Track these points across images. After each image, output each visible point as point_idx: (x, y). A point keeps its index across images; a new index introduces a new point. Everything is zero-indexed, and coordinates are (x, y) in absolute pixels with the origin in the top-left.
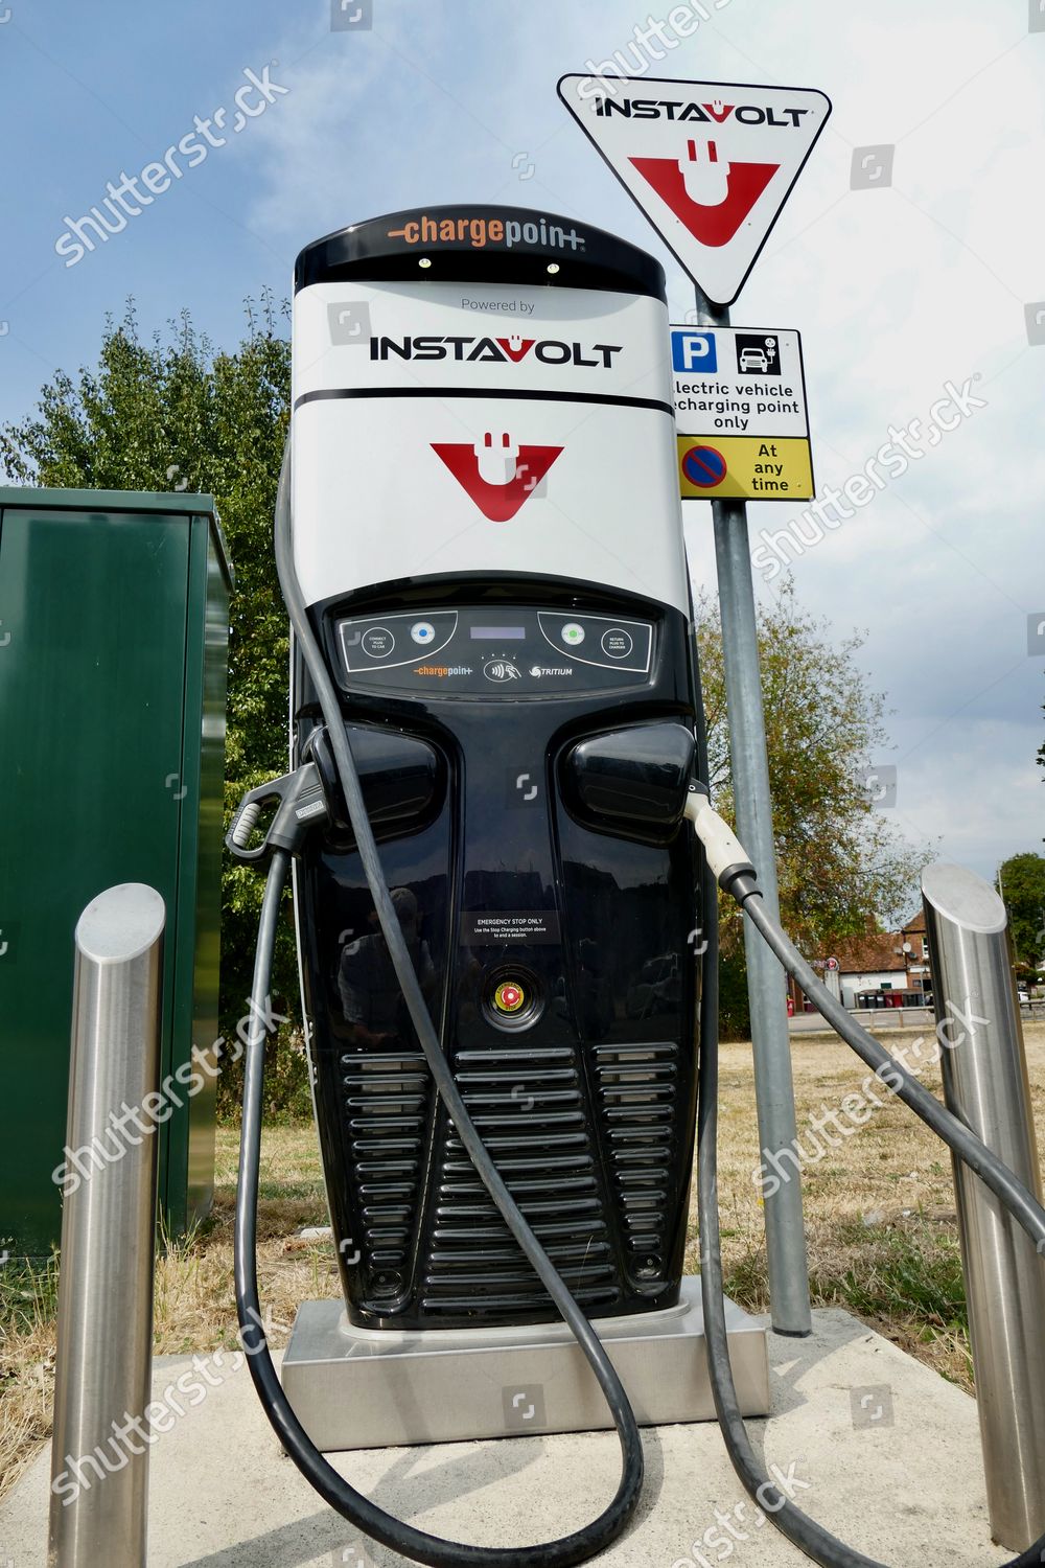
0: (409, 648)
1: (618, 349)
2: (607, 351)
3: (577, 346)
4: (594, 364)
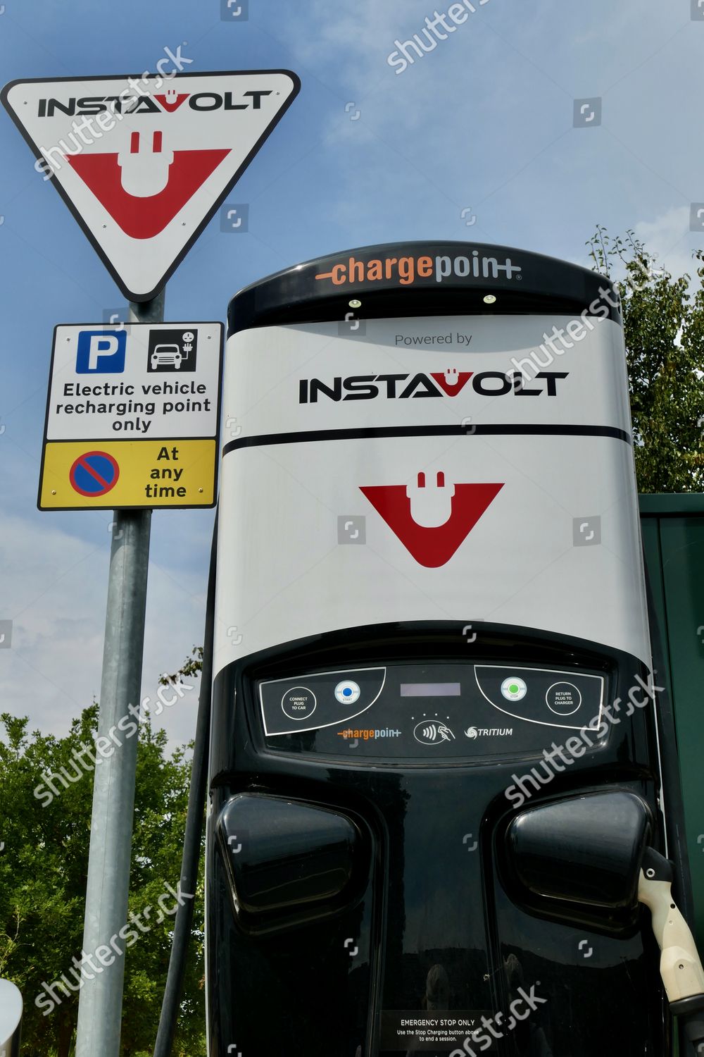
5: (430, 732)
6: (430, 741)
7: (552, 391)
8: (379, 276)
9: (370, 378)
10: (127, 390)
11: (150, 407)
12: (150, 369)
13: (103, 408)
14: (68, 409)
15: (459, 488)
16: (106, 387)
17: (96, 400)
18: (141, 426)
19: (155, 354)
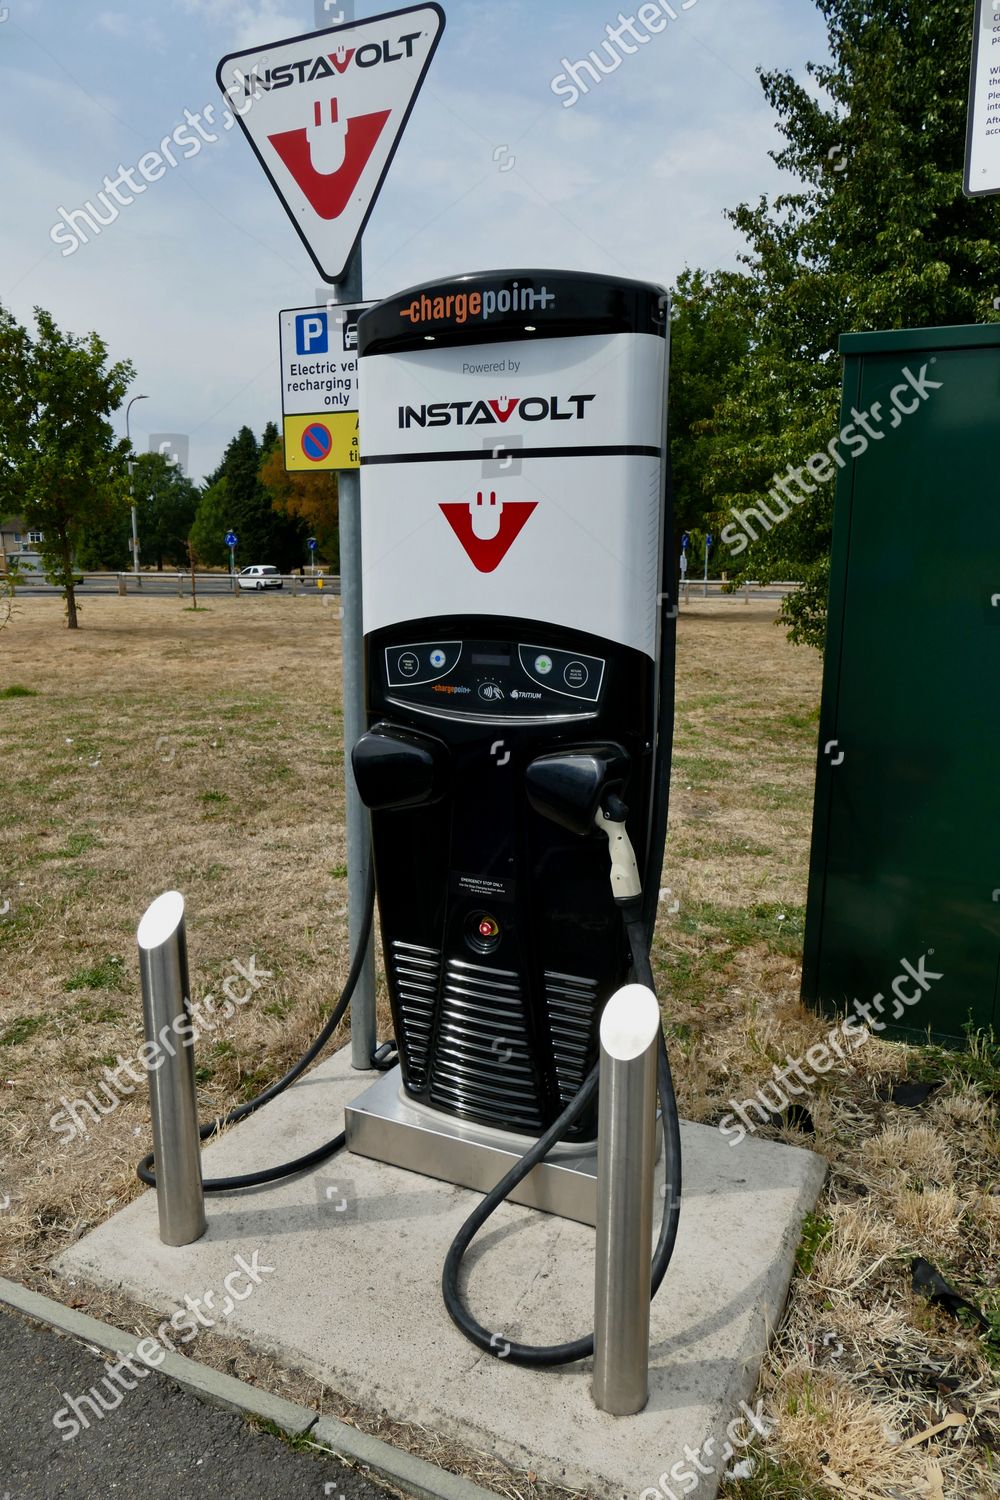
5: (488, 692)
6: (488, 698)
7: (580, 415)
8: (442, 315)
9: (444, 406)
10: (331, 368)
11: (348, 383)
12: (345, 349)
13: (317, 386)
14: (295, 387)
15: (506, 505)
16: (318, 366)
17: (313, 378)
18: (343, 400)
19: (348, 333)
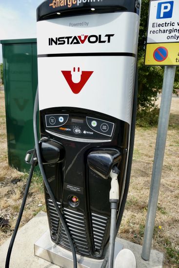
0: (58, 123)
1: (113, 35)
2: (109, 36)
3: (100, 36)
4: (104, 42)
